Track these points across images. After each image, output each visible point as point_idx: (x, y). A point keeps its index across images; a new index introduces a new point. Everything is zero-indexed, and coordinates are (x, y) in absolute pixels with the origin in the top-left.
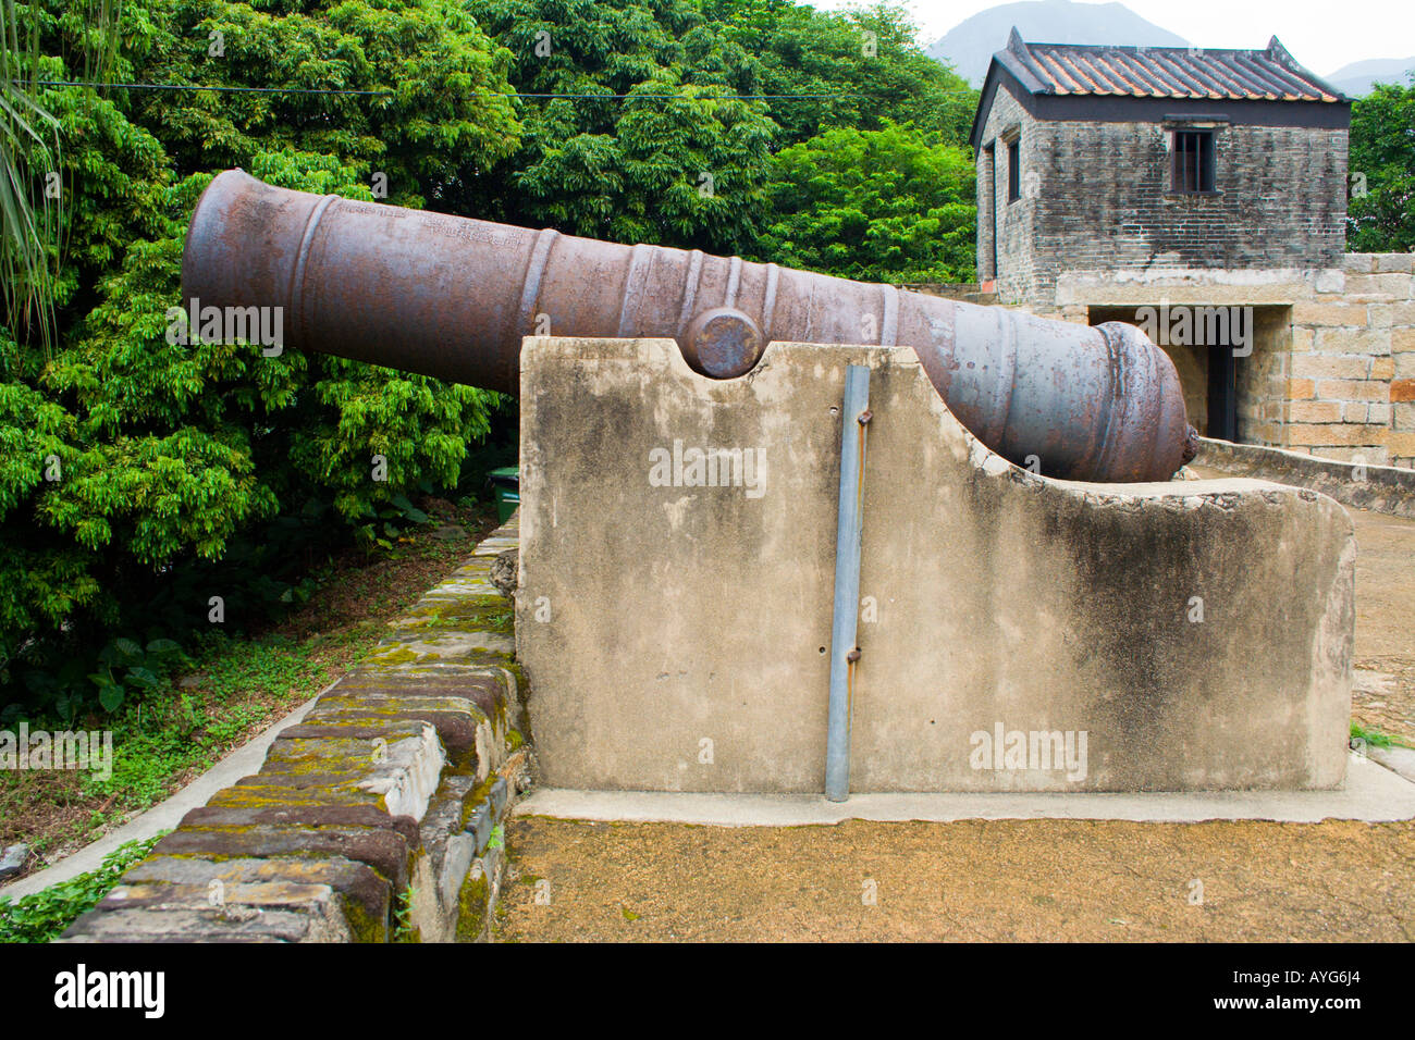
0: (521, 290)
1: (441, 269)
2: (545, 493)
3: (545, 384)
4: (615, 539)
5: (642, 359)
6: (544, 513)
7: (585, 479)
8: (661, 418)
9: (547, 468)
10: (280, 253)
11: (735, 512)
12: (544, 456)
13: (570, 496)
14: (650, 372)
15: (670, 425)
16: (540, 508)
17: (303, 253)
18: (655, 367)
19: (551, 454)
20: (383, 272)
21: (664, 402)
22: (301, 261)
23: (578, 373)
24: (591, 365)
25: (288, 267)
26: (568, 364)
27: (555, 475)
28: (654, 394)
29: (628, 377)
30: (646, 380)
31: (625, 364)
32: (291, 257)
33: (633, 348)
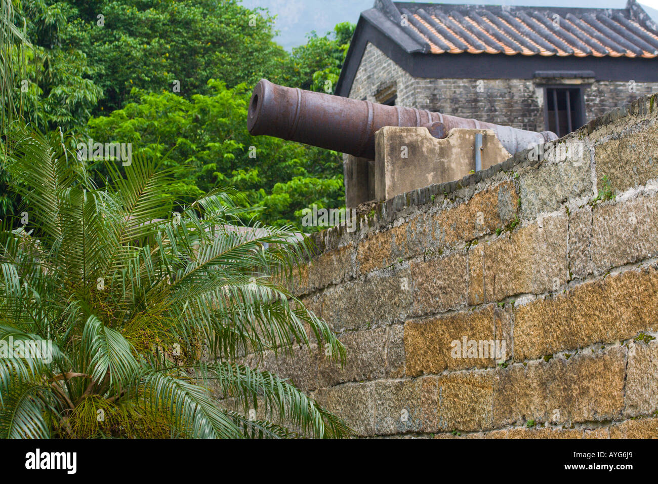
0: (367, 117)
1: (342, 111)
2: (393, 172)
3: (391, 140)
4: (414, 185)
5: (418, 133)
6: (393, 177)
7: (404, 167)
8: (424, 150)
9: (393, 164)
10: (292, 105)
11: (446, 177)
12: (392, 161)
13: (400, 172)
14: (421, 136)
15: (427, 151)
16: (391, 176)
17: (299, 105)
18: (422, 135)
19: (394, 160)
20: (325, 111)
21: (425, 145)
22: (299, 107)
23: (401, 137)
24: (404, 134)
25: (295, 109)
26: (398, 134)
27: (395, 166)
28: (422, 143)
29: (415, 138)
30: (420, 139)
31: (414, 134)
32: (295, 106)
33: (416, 129)
